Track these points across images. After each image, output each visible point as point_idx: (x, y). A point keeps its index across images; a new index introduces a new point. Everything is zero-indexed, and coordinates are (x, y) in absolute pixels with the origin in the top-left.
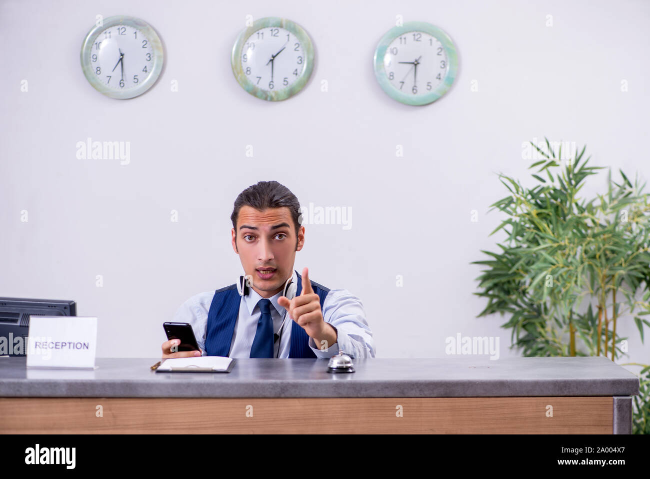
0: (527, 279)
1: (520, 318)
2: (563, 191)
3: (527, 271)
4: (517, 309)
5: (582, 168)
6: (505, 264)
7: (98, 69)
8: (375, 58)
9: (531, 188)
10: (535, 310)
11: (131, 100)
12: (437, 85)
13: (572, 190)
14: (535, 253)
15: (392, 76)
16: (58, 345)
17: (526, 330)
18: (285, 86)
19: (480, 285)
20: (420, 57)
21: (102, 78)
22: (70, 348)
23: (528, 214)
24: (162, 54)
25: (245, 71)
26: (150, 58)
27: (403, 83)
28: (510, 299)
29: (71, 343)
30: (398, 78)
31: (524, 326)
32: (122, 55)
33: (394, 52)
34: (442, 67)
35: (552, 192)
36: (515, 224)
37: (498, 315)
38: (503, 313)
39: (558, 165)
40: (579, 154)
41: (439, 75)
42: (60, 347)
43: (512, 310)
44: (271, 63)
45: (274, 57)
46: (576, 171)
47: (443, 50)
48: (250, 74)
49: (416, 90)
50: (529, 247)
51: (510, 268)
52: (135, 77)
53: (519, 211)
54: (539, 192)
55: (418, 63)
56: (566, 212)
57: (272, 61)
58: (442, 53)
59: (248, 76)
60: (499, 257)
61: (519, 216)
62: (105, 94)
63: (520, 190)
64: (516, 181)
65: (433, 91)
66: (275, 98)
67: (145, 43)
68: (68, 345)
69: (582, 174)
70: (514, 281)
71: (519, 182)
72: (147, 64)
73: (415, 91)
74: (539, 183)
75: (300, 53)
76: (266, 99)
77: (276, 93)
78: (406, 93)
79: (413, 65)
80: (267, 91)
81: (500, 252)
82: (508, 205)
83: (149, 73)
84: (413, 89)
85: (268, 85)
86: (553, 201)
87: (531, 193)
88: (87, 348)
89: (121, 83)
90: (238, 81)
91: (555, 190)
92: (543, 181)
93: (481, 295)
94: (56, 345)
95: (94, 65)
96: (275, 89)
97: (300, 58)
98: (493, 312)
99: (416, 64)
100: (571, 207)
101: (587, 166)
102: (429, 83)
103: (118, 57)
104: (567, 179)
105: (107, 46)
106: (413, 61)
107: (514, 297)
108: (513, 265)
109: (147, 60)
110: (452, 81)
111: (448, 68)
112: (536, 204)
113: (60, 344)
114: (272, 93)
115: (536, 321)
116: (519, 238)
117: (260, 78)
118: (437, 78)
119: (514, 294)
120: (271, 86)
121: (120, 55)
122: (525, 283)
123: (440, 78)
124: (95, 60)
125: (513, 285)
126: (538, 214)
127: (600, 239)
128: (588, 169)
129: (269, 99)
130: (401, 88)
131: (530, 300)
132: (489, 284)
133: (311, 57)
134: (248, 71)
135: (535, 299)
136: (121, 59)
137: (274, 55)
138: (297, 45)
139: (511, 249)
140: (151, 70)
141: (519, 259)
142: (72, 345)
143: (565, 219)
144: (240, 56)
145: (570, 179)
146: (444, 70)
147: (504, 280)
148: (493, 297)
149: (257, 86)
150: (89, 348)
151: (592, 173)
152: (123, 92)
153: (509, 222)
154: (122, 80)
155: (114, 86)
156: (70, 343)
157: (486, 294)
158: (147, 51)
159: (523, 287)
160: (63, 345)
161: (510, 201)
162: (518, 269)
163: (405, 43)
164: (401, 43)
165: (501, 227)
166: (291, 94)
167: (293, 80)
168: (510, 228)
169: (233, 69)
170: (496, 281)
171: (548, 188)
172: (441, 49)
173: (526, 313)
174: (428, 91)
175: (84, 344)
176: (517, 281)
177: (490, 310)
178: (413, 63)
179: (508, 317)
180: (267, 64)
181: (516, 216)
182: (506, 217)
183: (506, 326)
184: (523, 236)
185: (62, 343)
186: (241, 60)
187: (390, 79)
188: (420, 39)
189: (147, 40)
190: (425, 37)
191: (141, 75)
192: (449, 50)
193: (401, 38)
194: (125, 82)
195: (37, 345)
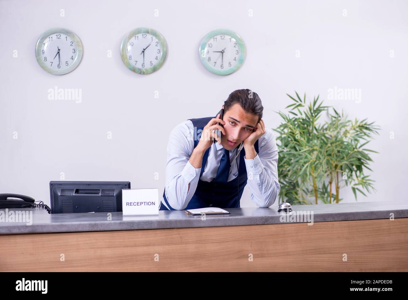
1: (284, 190)
2: (307, 119)
5: (319, 107)
7: (45, 58)
8: (200, 49)
10: (292, 186)
11: (64, 76)
12: (234, 63)
13: (313, 119)
15: (210, 59)
18: (151, 66)
20: (225, 49)
21: (47, 64)
22: (145, 205)
23: (291, 132)
24: (81, 49)
25: (128, 58)
26: (75, 51)
27: (216, 63)
30: (213, 60)
31: (286, 195)
33: (210, 46)
34: (236, 54)
35: (301, 120)
36: (282, 139)
39: (304, 106)
40: (316, 99)
41: (235, 58)
42: (140, 204)
44: (143, 53)
45: (144, 50)
46: (315, 109)
47: (237, 45)
48: (131, 59)
50: (290, 151)
52: (67, 62)
54: (295, 121)
55: (224, 52)
56: (310, 131)
57: (143, 52)
58: (236, 46)
59: (130, 61)
61: (286, 134)
62: (50, 72)
65: (232, 67)
66: (146, 73)
67: (72, 43)
68: (144, 203)
69: (318, 111)
72: (73, 55)
73: (222, 67)
74: (294, 116)
75: (159, 47)
76: (140, 73)
77: (146, 70)
78: (217, 68)
79: (221, 53)
80: (141, 69)
83: (74, 60)
84: (221, 66)
85: (141, 66)
86: (302, 125)
88: (154, 205)
89: (59, 66)
90: (124, 64)
91: (303, 120)
92: (296, 115)
94: (137, 204)
95: (42, 57)
96: (145, 67)
97: (159, 50)
99: (222, 52)
100: (313, 129)
101: (321, 106)
102: (230, 63)
103: (57, 51)
104: (310, 113)
106: (221, 50)
109: (73, 52)
110: (242, 61)
111: (240, 54)
113: (140, 203)
114: (144, 70)
115: (293, 192)
117: (137, 61)
120: (143, 66)
121: (58, 50)
123: (235, 60)
124: (43, 53)
127: (334, 145)
128: (322, 107)
129: (142, 73)
130: (215, 66)
131: (290, 180)
133: (165, 49)
134: (130, 58)
135: (292, 180)
136: (58, 52)
137: (145, 48)
138: (157, 43)
140: (75, 58)
142: (146, 203)
143: (310, 135)
144: (124, 49)
145: (312, 114)
146: (238, 55)
149: (135, 66)
151: (324, 110)
152: (60, 71)
153: (280, 138)
154: (59, 64)
155: (55, 68)
158: (72, 48)
160: (141, 203)
161: (285, 126)
163: (216, 41)
164: (214, 41)
166: (155, 70)
167: (155, 62)
168: (279, 142)
169: (121, 56)
171: (299, 118)
172: (236, 44)
173: (287, 187)
174: (230, 67)
175: (152, 202)
178: (221, 52)
180: (141, 54)
181: (284, 134)
182: (279, 135)
186: (126, 52)
187: (208, 61)
188: (224, 39)
189: (73, 41)
190: (228, 37)
191: (70, 61)
192: (240, 44)
193: (214, 38)
194: (61, 65)
195: (127, 204)
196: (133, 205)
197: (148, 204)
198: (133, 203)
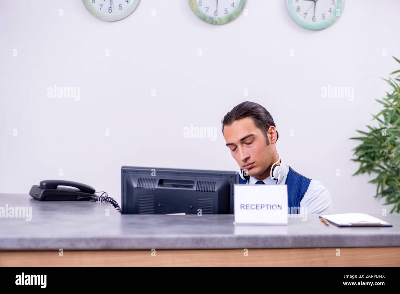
0: (394, 150)
1: (384, 177)
4: (382, 170)
10: (395, 171)
15: (299, 9)
16: (259, 207)
17: (388, 184)
18: (225, 15)
19: (356, 153)
22: (267, 209)
25: (198, 3)
27: (306, 14)
28: (375, 164)
29: (269, 205)
30: (302, 11)
31: (387, 182)
36: (391, 113)
37: (366, 174)
38: (369, 173)
41: (331, 9)
42: (260, 208)
43: (378, 171)
48: (201, 5)
52: (120, 6)
59: (199, 7)
62: (99, 18)
65: (326, 20)
66: (219, 23)
68: (266, 206)
73: (314, 20)
76: (212, 23)
77: (220, 19)
78: (308, 21)
79: (313, 2)
80: (213, 18)
81: (368, 131)
83: (130, 3)
85: (214, 13)
88: (281, 208)
89: (110, 10)
90: (193, 10)
93: (355, 160)
94: (257, 207)
96: (218, 16)
98: (363, 172)
102: (323, 14)
107: (377, 162)
108: (385, 140)
111: (336, 4)
113: (260, 206)
114: (216, 19)
115: (396, 179)
117: (208, 8)
118: (329, 11)
119: (378, 159)
120: (216, 14)
125: (378, 154)
129: (214, 23)
130: (305, 17)
132: (361, 153)
139: (377, 129)
140: (131, 1)
142: (269, 207)
147: (372, 150)
148: (363, 162)
149: (206, 14)
150: (282, 208)
152: (111, 16)
153: (386, 111)
154: (110, 8)
156: (267, 205)
157: (358, 160)
160: (262, 206)
162: (387, 144)
165: (380, 114)
166: (230, 19)
167: (231, 10)
168: (382, 117)
170: (366, 151)
173: (388, 173)
174: (323, 20)
175: (279, 206)
177: (362, 170)
181: (391, 107)
182: (383, 108)
183: (373, 181)
185: (261, 205)
187: (297, 11)
191: (124, 5)
194: (112, 9)
195: (242, 206)
196: (250, 208)
197: (272, 207)
198: (250, 206)
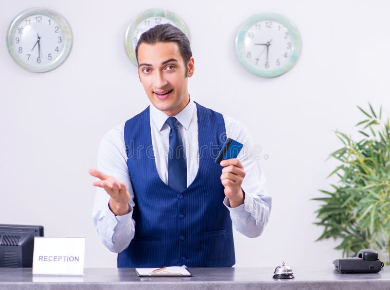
0: (355, 211)
1: (350, 242)
2: (383, 143)
3: (355, 205)
4: (347, 235)
6: (338, 200)
7: (20, 49)
8: (237, 40)
9: (358, 141)
10: (361, 235)
11: (45, 74)
12: (284, 62)
14: (361, 191)
15: (250, 54)
17: (354, 251)
19: (318, 217)
20: (271, 40)
21: (23, 56)
23: (357, 161)
24: (70, 37)
26: (61, 40)
27: (258, 60)
28: (341, 228)
30: (254, 56)
31: (352, 248)
32: (39, 38)
33: (252, 36)
34: (287, 48)
35: (374, 144)
36: (346, 169)
37: (331, 239)
38: (335, 238)
39: (379, 124)
41: (286, 54)
43: (343, 236)
47: (289, 35)
49: (268, 66)
50: (356, 187)
51: (342, 203)
52: (49, 55)
53: (350, 159)
54: (365, 144)
55: (270, 45)
56: (385, 159)
58: (288, 37)
60: (333, 195)
61: (350, 163)
62: (26, 69)
63: (351, 142)
64: (348, 137)
65: (281, 66)
67: (57, 29)
70: (344, 213)
71: (350, 137)
72: (59, 45)
74: (364, 137)
78: (260, 68)
79: (265, 46)
81: (333, 191)
82: (342, 154)
83: (60, 52)
84: (266, 65)
86: (375, 151)
87: (358, 144)
89: (38, 60)
90: (130, 59)
91: (377, 142)
92: (367, 136)
93: (318, 224)
95: (16, 46)
98: (328, 237)
99: (268, 45)
102: (278, 60)
103: (37, 39)
104: (386, 134)
105: (28, 31)
106: (266, 43)
107: (343, 225)
108: (344, 200)
109: (58, 42)
110: (295, 59)
111: (293, 49)
112: (363, 153)
116: (349, 180)
118: (284, 56)
119: (344, 223)
122: (353, 215)
123: (286, 56)
124: (17, 42)
125: (343, 216)
126: (365, 161)
130: (256, 64)
131: (358, 228)
132: (325, 215)
135: (361, 227)
136: (38, 41)
139: (341, 188)
140: (61, 50)
141: (349, 196)
143: (384, 165)
144: (131, 38)
145: (388, 135)
146: (290, 49)
147: (337, 212)
148: (327, 225)
152: (40, 67)
153: (342, 167)
154: (39, 57)
155: (32, 63)
157: (322, 223)
158: (58, 35)
159: (352, 218)
161: (343, 151)
162: (348, 204)
163: (259, 29)
164: (256, 29)
165: (335, 171)
168: (342, 172)
169: (126, 49)
170: (330, 213)
171: (371, 141)
172: (288, 33)
173: (353, 238)
174: (277, 66)
176: (346, 213)
177: (326, 235)
178: (266, 45)
179: (339, 241)
181: (347, 162)
182: (340, 163)
183: (338, 248)
184: (352, 179)
186: (132, 42)
187: (248, 57)
188: (271, 26)
189: (58, 26)
190: (275, 25)
191: (54, 53)
192: (293, 34)
193: (256, 26)
194: (41, 59)
